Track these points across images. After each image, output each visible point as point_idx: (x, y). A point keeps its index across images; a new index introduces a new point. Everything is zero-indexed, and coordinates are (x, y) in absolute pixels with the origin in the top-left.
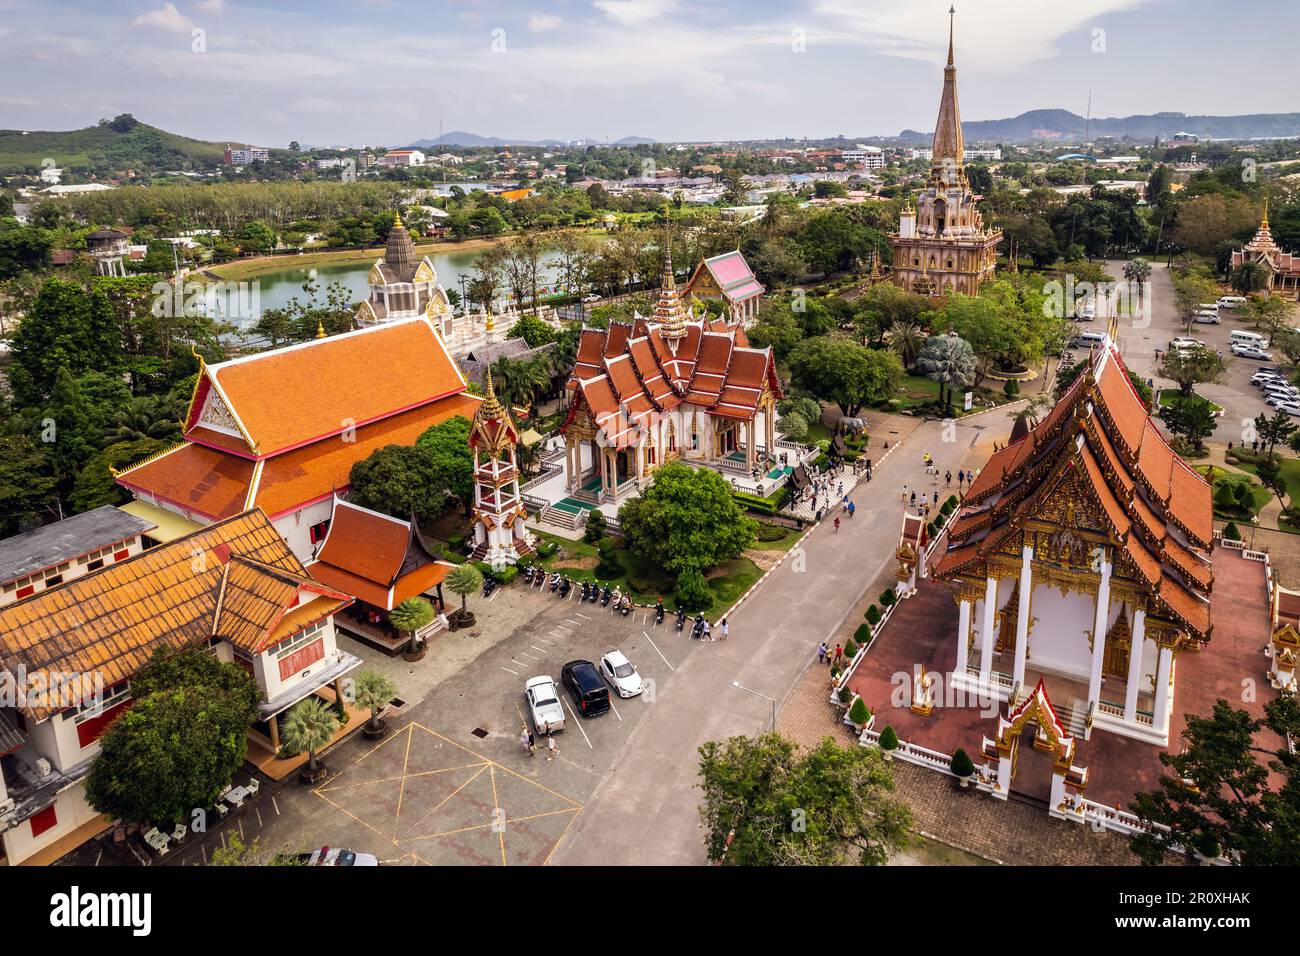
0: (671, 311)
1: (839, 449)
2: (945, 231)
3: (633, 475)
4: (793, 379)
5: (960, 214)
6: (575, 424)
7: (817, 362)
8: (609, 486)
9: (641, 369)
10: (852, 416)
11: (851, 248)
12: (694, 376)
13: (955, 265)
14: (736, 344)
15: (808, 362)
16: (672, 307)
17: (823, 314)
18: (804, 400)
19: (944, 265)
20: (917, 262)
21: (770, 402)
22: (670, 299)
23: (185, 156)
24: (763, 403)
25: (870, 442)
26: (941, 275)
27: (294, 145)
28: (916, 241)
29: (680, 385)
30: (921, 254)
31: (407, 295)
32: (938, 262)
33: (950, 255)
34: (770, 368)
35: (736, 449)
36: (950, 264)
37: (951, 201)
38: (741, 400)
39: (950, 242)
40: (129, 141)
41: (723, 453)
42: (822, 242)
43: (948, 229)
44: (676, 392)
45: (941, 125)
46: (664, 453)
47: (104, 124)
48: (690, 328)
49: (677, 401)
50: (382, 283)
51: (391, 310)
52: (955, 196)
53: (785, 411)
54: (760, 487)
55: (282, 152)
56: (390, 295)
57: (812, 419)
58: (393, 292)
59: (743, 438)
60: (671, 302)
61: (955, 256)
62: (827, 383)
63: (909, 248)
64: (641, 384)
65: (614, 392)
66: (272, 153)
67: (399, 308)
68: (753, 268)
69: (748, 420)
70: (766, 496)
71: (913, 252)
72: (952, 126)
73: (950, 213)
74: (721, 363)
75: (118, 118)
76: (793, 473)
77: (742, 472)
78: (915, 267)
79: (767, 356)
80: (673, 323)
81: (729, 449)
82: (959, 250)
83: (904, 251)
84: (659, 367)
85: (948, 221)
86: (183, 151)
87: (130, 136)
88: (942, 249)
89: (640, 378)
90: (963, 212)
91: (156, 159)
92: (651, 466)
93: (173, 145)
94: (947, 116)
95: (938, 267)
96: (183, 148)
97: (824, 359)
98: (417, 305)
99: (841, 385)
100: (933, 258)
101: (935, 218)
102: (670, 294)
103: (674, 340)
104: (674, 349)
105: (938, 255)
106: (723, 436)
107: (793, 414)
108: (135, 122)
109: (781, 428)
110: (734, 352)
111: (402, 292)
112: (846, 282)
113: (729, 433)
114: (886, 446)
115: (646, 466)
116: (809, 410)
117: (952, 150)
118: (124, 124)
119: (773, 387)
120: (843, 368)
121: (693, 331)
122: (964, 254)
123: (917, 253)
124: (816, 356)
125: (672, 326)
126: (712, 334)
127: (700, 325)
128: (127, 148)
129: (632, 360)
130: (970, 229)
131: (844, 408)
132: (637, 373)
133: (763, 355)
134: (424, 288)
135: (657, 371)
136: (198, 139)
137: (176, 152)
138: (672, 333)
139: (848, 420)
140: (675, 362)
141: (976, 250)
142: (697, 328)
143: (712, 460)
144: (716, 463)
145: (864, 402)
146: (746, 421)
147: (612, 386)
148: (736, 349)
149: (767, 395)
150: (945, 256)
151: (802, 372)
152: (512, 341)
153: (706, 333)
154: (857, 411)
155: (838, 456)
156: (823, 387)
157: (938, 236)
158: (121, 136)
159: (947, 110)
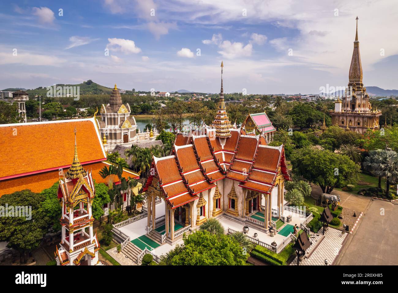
0: (222, 122)
1: (328, 217)
2: (356, 109)
3: (189, 223)
4: (293, 168)
5: (362, 103)
6: (153, 186)
7: (308, 160)
8: (170, 231)
9: (199, 154)
10: (328, 193)
11: (312, 118)
12: (234, 161)
13: (361, 124)
14: (260, 143)
15: (303, 160)
16: (223, 119)
17: (305, 139)
18: (301, 182)
19: (356, 124)
20: (343, 123)
21: (281, 182)
22: (222, 115)
23: (103, 91)
24: (277, 182)
25: (343, 211)
26: (354, 128)
27: (134, 90)
28: (342, 113)
29: (224, 166)
30: (345, 119)
31: (114, 118)
32: (353, 123)
33: (359, 120)
34: (282, 159)
35: (259, 210)
36: (359, 124)
37: (358, 97)
38: (262, 179)
39: (359, 114)
40: (89, 87)
41: (250, 212)
42: (300, 115)
43: (357, 109)
44: (222, 171)
45: (353, 65)
46: (212, 209)
47: (84, 82)
48: (232, 132)
49: (222, 177)
50: (105, 113)
51: (108, 125)
52: (360, 95)
53: (289, 188)
54: (273, 244)
55: (130, 92)
56: (108, 118)
57: (306, 194)
58: (109, 117)
59: (263, 203)
60: (222, 117)
61: (361, 120)
62: (314, 172)
63: (339, 116)
64: (199, 164)
65: (179, 167)
66: (127, 92)
67: (111, 124)
68: (271, 121)
69: (267, 193)
70: (278, 251)
71: (341, 118)
72: (358, 65)
73: (358, 102)
74: (250, 154)
75: (88, 81)
76: (299, 237)
77: (262, 228)
78: (342, 125)
79: (280, 151)
80: (223, 129)
81: (254, 209)
82: (363, 117)
83: (337, 118)
84: (212, 154)
85: (357, 105)
86: (103, 90)
87: (90, 86)
88: (355, 117)
89: (198, 159)
90: (364, 102)
91: (95, 92)
92: (202, 218)
93: (100, 88)
94: (355, 61)
95: (352, 124)
96: (103, 89)
97: (312, 158)
98: (119, 123)
99: (323, 174)
100: (350, 121)
101: (351, 104)
102: (222, 112)
103: (223, 139)
104: (223, 145)
105: (353, 120)
106: (250, 202)
107: (295, 190)
108: (92, 82)
109: (287, 199)
110: (259, 148)
111: (113, 117)
112: (310, 131)
113: (255, 200)
114: (355, 216)
115: (198, 218)
116: (304, 188)
117: (358, 76)
118: (90, 82)
119: (283, 172)
120: (325, 164)
121: (235, 134)
122: (366, 119)
123: (343, 119)
124: (307, 156)
125: (222, 131)
126: (246, 136)
127: (239, 130)
128: (89, 89)
129: (194, 148)
130: (367, 109)
131: (323, 188)
132: (197, 156)
133: (277, 150)
134: (123, 116)
135: (211, 156)
136: (108, 87)
137: (101, 90)
138: (222, 135)
139: (327, 195)
140: (223, 152)
141: (372, 118)
142: (237, 132)
143: (243, 217)
144: (245, 220)
145: (337, 186)
146: (266, 193)
147: (177, 163)
148: (260, 146)
149: (279, 177)
150: (356, 120)
151: (298, 165)
152: (157, 141)
153: (242, 136)
154: (331, 190)
155: (326, 221)
156: (312, 175)
157: (353, 111)
158: (88, 86)
159: (355, 59)
